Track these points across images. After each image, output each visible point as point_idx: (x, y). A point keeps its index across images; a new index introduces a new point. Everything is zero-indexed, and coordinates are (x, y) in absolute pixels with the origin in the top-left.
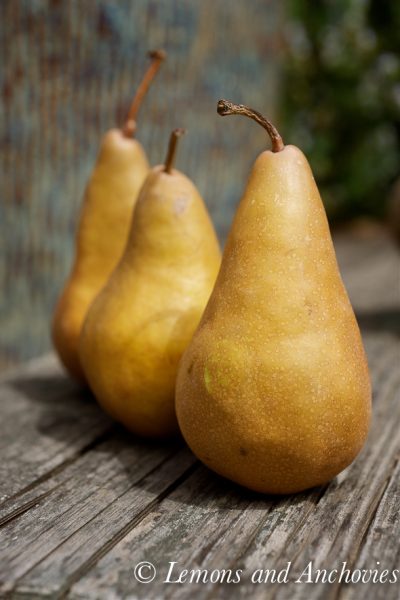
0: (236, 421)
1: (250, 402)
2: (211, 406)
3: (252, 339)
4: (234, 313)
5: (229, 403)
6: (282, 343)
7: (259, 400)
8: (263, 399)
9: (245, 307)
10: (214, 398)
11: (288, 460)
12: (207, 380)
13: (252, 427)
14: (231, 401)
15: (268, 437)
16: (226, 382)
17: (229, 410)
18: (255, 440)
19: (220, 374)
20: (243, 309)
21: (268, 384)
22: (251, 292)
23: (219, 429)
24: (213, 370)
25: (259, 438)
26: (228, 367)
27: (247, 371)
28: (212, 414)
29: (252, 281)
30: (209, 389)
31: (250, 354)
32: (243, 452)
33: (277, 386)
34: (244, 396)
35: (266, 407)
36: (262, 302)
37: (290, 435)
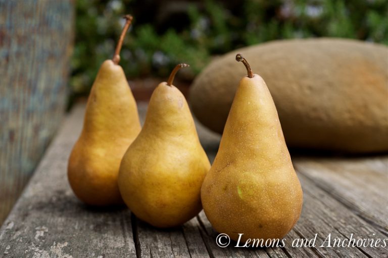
0: (258, 211)
1: (265, 202)
2: (243, 205)
3: (262, 171)
4: (249, 159)
5: (254, 203)
6: (276, 171)
7: (269, 200)
8: (271, 199)
9: (255, 155)
10: (245, 201)
11: (280, 228)
12: (240, 192)
13: (267, 213)
14: (255, 202)
15: (274, 217)
16: (251, 193)
17: (254, 206)
18: (268, 219)
19: (248, 189)
20: (255, 156)
21: (273, 192)
22: (257, 148)
23: (248, 216)
24: (243, 187)
25: (269, 219)
26: (252, 185)
27: (263, 186)
28: (243, 210)
29: (257, 142)
30: (241, 197)
31: (262, 178)
32: (261, 226)
33: (277, 192)
34: (262, 199)
35: (273, 203)
36: (264, 152)
37: (283, 215)
